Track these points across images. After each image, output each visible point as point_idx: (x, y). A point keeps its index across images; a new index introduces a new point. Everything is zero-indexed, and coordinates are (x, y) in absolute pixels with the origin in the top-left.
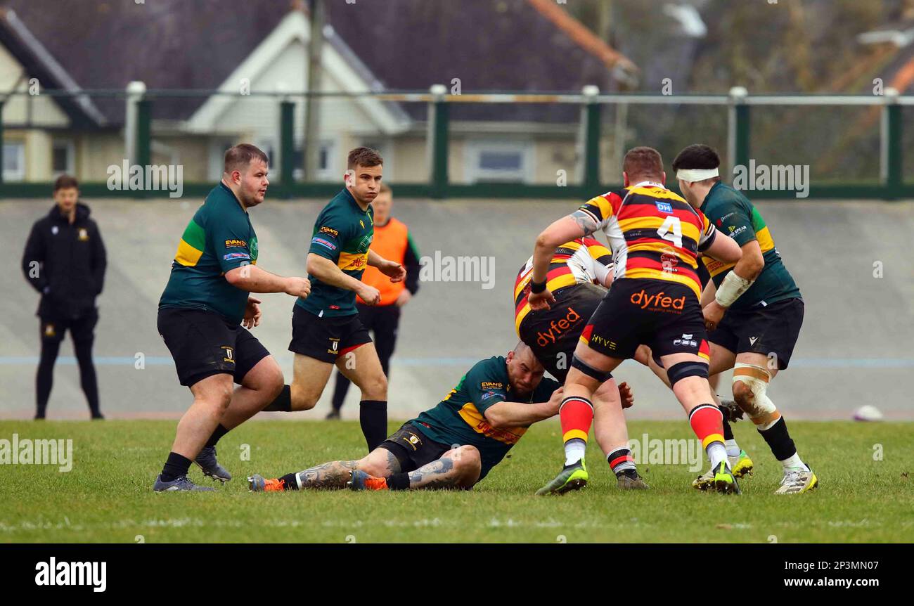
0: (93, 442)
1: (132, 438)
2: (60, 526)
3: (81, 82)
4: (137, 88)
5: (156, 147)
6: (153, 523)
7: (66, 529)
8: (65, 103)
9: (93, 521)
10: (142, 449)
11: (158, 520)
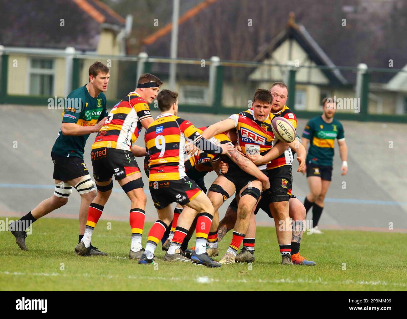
0: (334, 241)
1: (353, 239)
2: (316, 281)
3: (336, 63)
4: (363, 67)
5: (371, 96)
6: (362, 283)
7: (320, 283)
8: (327, 73)
9: (333, 280)
10: (358, 246)
11: (365, 281)
